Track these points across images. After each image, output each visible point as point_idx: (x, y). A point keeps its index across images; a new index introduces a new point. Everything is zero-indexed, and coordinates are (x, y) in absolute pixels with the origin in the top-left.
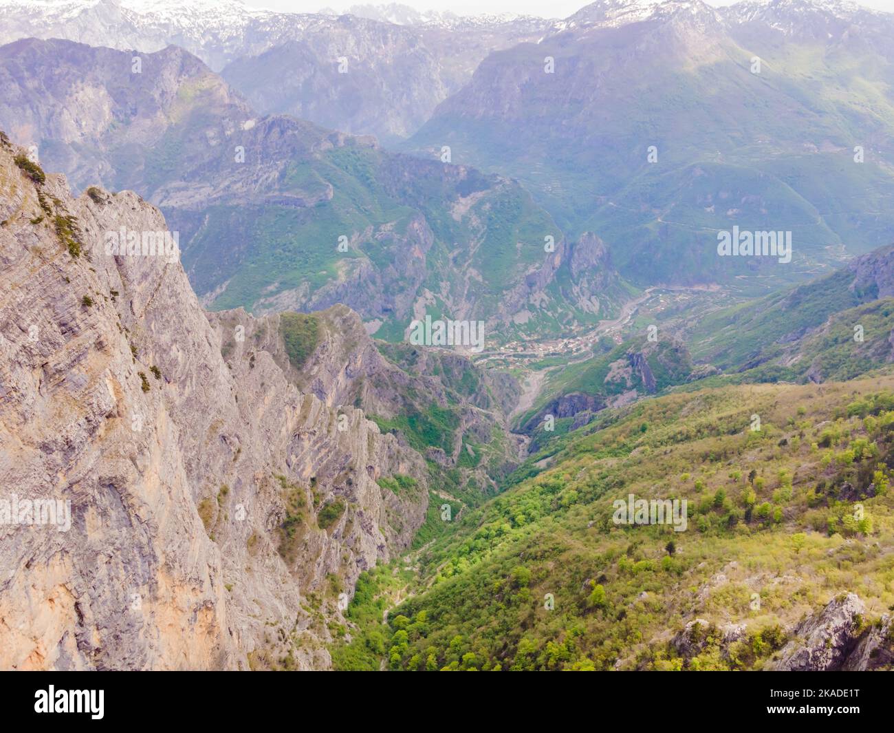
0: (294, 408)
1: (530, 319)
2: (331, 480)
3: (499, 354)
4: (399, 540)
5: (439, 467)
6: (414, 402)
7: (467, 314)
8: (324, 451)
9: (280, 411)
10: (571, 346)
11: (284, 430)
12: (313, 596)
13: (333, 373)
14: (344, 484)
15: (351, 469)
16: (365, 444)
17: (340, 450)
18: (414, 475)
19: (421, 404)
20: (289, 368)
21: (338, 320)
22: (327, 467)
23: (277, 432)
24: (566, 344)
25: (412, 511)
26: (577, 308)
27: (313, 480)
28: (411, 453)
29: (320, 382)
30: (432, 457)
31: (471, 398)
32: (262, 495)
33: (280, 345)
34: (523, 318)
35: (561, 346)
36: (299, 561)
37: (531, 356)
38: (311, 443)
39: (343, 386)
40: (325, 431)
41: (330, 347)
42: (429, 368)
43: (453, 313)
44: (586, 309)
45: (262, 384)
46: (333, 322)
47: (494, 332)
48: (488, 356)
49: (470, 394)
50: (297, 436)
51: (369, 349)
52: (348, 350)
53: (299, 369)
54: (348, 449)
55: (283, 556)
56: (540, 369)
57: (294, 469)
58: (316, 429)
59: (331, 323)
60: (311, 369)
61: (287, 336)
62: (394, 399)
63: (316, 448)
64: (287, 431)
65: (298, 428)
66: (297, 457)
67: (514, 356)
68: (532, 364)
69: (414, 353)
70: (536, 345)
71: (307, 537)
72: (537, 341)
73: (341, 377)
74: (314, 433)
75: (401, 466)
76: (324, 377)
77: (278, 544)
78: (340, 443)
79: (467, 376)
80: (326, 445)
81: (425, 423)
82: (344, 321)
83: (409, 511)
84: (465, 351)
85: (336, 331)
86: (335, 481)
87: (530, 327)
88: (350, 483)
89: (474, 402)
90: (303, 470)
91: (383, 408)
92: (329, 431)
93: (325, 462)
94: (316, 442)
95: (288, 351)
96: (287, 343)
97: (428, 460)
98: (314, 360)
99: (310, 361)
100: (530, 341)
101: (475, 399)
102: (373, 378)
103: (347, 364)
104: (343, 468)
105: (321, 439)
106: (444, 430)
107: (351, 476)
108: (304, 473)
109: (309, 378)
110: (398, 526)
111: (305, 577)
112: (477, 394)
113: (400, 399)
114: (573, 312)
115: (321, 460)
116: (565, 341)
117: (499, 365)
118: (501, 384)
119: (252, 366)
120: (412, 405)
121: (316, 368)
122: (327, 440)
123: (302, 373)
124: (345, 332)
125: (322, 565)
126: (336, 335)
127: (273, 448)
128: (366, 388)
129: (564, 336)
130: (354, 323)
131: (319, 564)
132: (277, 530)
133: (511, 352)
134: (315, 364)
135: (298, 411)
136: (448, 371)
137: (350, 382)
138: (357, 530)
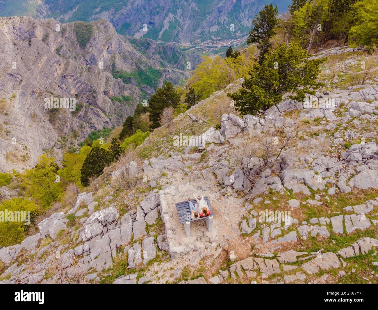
0: (60, 65)
1: (217, 30)
2: (85, 96)
3: (200, 46)
4: (121, 121)
5: (147, 94)
6: (141, 66)
7: (188, 26)
8: (79, 84)
9: (51, 66)
10: (234, 43)
11: (56, 74)
12: (64, 138)
13: (100, 51)
14: (91, 97)
15: (94, 92)
16: (104, 82)
17: (87, 84)
18: (132, 96)
19: (144, 67)
20: (78, 48)
21: (102, 26)
22: (82, 91)
23: (52, 75)
24: (232, 42)
25: (128, 110)
26: (241, 25)
27: (76, 95)
28: (132, 87)
29: (94, 55)
30: (144, 89)
31: (175, 65)
32: (39, 99)
33: (74, 38)
34: (214, 29)
35: (229, 43)
36: (57, 124)
37: (215, 47)
38: (72, 80)
39: (107, 58)
40: (78, 75)
41: (97, 39)
42: (156, 51)
43: (182, 25)
44: (245, 25)
45: (38, 53)
46: (99, 27)
47: (200, 36)
48: (195, 47)
49: (175, 64)
50: (64, 77)
51: (118, 41)
52: (107, 41)
53: (83, 49)
54: (92, 83)
55: (51, 123)
56: (217, 54)
57: (65, 90)
58: (73, 74)
59: (98, 28)
60: (89, 49)
61: (77, 33)
62: (132, 64)
63: (75, 82)
64: (58, 74)
65: (64, 73)
66: (66, 85)
67: (207, 47)
68: (214, 51)
69: (149, 44)
70: (218, 42)
71: (60, 116)
72: (219, 40)
73: (105, 53)
74: (73, 76)
75: (125, 92)
76: (96, 53)
77: (48, 118)
78: (88, 81)
79: (174, 56)
80: (80, 81)
81: (146, 75)
82: (105, 27)
83: (127, 110)
84: (185, 44)
85: (101, 31)
86: (87, 96)
87: (217, 33)
88: (94, 97)
89: (177, 67)
90: (70, 91)
91: (126, 68)
92: (80, 76)
93: (81, 88)
94: (75, 80)
95: (78, 40)
96: (77, 36)
97: (142, 90)
98: (90, 45)
99: (88, 46)
100: (216, 40)
101: (177, 66)
102: (121, 54)
103: (107, 47)
104: (91, 91)
105: (77, 78)
106: (154, 78)
107: (94, 95)
108: (71, 92)
109: (88, 53)
110: (120, 115)
111: (60, 130)
112: (178, 63)
113: (134, 64)
114: (239, 26)
115: (79, 87)
116: (232, 40)
117: (199, 51)
118: (194, 60)
119: (30, 45)
120: (140, 67)
121: (91, 49)
122: (79, 79)
123: (85, 51)
124: (105, 32)
125: (69, 127)
126: (101, 34)
127: (50, 81)
128: (117, 59)
129: (232, 38)
130: (110, 28)
131: (67, 127)
132: (48, 113)
133: (206, 45)
134: (91, 47)
135: (63, 66)
136: (165, 53)
137: (110, 55)
138: (91, 115)
